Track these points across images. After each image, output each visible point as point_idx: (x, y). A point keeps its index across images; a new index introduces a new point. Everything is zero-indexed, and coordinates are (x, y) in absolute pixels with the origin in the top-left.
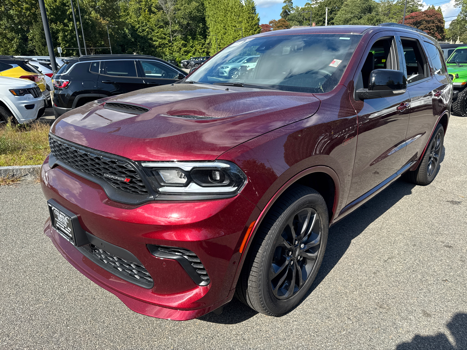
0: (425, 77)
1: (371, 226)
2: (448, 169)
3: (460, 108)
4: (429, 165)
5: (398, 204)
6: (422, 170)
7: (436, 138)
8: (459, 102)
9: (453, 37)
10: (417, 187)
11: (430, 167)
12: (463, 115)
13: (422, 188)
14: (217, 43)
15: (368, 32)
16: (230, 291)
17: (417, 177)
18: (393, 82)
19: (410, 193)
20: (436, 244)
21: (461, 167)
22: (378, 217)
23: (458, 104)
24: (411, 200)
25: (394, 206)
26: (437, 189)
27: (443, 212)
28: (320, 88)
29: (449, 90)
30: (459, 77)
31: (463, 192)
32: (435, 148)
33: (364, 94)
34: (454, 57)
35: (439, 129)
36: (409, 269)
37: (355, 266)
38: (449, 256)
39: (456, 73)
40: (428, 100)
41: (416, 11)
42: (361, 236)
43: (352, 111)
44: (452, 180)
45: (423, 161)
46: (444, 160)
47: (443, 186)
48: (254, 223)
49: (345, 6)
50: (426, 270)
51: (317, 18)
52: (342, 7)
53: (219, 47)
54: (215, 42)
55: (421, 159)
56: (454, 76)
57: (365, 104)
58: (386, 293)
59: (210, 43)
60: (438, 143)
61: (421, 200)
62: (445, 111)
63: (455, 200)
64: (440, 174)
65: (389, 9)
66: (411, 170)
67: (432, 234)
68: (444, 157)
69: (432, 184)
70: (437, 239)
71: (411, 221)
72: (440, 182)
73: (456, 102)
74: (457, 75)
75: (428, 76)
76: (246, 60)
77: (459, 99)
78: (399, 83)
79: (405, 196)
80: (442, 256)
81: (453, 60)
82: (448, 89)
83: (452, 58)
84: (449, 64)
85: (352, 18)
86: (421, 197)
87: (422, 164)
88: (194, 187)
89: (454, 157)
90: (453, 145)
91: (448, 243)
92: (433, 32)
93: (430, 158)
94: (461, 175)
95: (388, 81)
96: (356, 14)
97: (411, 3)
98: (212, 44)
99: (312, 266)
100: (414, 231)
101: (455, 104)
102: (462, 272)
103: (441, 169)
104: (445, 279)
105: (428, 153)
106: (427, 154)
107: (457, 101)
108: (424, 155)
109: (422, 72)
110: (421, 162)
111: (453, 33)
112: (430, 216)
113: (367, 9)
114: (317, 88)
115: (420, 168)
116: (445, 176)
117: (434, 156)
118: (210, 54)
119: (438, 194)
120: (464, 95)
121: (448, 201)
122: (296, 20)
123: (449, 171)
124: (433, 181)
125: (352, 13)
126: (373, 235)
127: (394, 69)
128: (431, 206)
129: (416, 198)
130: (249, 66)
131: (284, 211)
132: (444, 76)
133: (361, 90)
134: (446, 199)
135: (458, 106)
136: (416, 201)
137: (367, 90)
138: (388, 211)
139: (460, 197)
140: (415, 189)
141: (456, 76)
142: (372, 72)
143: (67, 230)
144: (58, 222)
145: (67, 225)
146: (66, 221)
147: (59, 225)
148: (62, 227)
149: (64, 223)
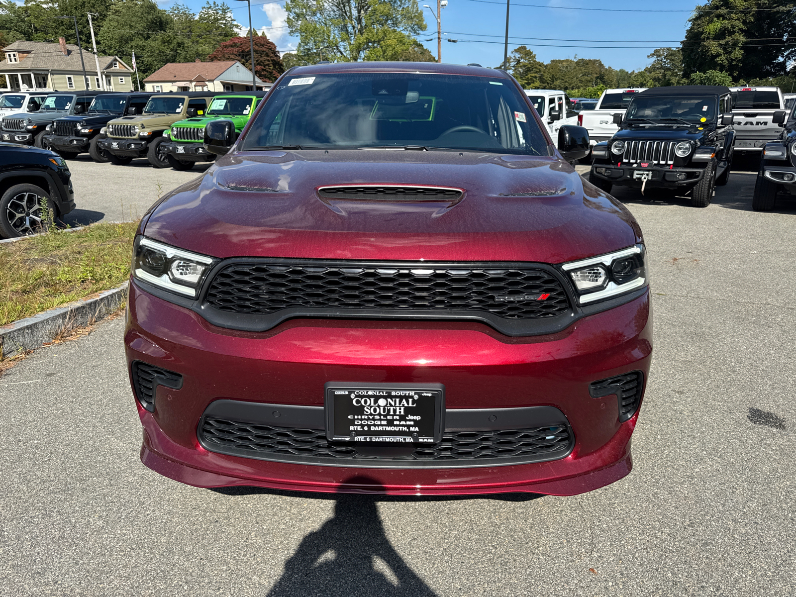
41: (231, 35)
49: (113, 14)
51: (63, 30)
52: (110, 15)
65: (189, 27)
85: (134, 36)
96: (139, 31)
97: (221, 22)
113: (156, 24)
122: (15, 30)
125: (131, 26)
143: (403, 423)
144: (361, 420)
145: (402, 413)
146: (406, 405)
147: (362, 426)
148: (375, 425)
149: (392, 413)
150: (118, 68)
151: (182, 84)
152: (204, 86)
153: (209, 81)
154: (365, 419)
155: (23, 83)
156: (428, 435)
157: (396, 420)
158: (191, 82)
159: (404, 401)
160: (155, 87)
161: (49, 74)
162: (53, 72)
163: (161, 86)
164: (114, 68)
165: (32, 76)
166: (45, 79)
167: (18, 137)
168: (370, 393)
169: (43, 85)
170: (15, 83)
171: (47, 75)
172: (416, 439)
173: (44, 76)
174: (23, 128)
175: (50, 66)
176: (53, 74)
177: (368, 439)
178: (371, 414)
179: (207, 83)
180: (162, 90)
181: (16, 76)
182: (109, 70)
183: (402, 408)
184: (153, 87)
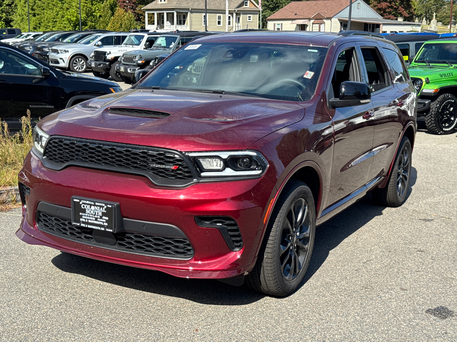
0: (386, 85)
1: (346, 240)
2: (420, 192)
3: (435, 123)
4: (398, 184)
5: (370, 223)
6: (392, 188)
7: (403, 153)
8: (432, 116)
9: (426, 13)
10: (387, 209)
11: (400, 185)
12: (439, 133)
13: (394, 209)
14: (29, 5)
15: (333, 45)
16: (254, 257)
17: (387, 197)
18: (359, 92)
19: (381, 214)
20: (409, 250)
21: (435, 190)
22: (351, 234)
23: (432, 118)
24: (383, 220)
25: (366, 225)
26: (409, 210)
27: (415, 228)
28: (299, 97)
29: (413, 100)
30: (430, 82)
31: (435, 212)
32: (403, 164)
33: (336, 103)
34: (423, 54)
35: (406, 142)
36: (387, 266)
37: (337, 267)
38: (421, 257)
39: (426, 77)
40: (393, 110)
42: (337, 248)
43: (327, 117)
44: (424, 201)
45: (392, 177)
46: (416, 183)
47: (415, 208)
48: (273, 200)
50: (402, 266)
53: (33, 12)
54: (25, 3)
55: (389, 175)
56: (424, 80)
57: (337, 111)
58: (369, 281)
59: (13, 3)
60: (406, 158)
61: (393, 219)
62: (410, 122)
63: (427, 218)
64: (412, 197)
66: (380, 187)
67: (405, 244)
68: (416, 180)
69: (403, 206)
70: (410, 247)
71: (384, 235)
72: (412, 204)
73: (428, 115)
74: (428, 79)
75: (389, 85)
76: (100, 41)
77: (433, 111)
78: (364, 93)
79: (376, 217)
80: (415, 257)
81: (421, 59)
82: (411, 99)
83: (420, 55)
84: (417, 64)
86: (392, 217)
87: (391, 180)
88: (229, 172)
89: (427, 180)
90: (426, 168)
91: (420, 249)
92: (395, 7)
93: (399, 175)
94: (434, 197)
95: (355, 92)
98: (16, 6)
99: (304, 257)
100: (388, 242)
101: (428, 118)
102: (433, 266)
103: (413, 192)
104: (418, 270)
105: (396, 167)
106: (394, 170)
107: (430, 114)
108: (392, 171)
109: (384, 81)
110: (390, 178)
111: (427, 7)
112: (402, 231)
114: (296, 97)
115: (389, 185)
116: (417, 198)
117: (403, 174)
118: (12, 24)
119: (411, 214)
120: (438, 105)
121: (420, 219)
123: (421, 193)
124: (405, 203)
126: (349, 247)
127: (357, 81)
128: (403, 224)
129: (388, 218)
130: (110, 53)
131: (289, 195)
132: (407, 84)
133: (333, 99)
134: (419, 218)
135: (432, 120)
136: (388, 220)
137: (338, 100)
138: (360, 229)
139: (432, 216)
140: (386, 211)
141: (426, 81)
142: (342, 83)
143: (101, 220)
144: (85, 216)
145: (101, 215)
146: (102, 211)
147: (85, 219)
148: (90, 220)
149: (97, 214)
150: (248, 6)
151: (301, 22)
152: (321, 24)
153: (328, 18)
154: (86, 216)
155: (167, 20)
156: (111, 229)
157: (99, 218)
158: (310, 19)
159: (101, 208)
160: (276, 25)
161: (189, 13)
162: (193, 11)
163: (282, 24)
164: (245, 6)
165: (175, 14)
166: (185, 17)
167: (130, 70)
168: (88, 202)
169: (182, 22)
170: (161, 20)
171: (187, 13)
172: (105, 229)
173: (185, 14)
174: (135, 62)
175: (190, 6)
176: (191, 12)
177: (86, 226)
178: (89, 214)
179: (325, 21)
180: (282, 28)
181: (162, 15)
182: (239, 9)
183: (101, 212)
184: (275, 24)
